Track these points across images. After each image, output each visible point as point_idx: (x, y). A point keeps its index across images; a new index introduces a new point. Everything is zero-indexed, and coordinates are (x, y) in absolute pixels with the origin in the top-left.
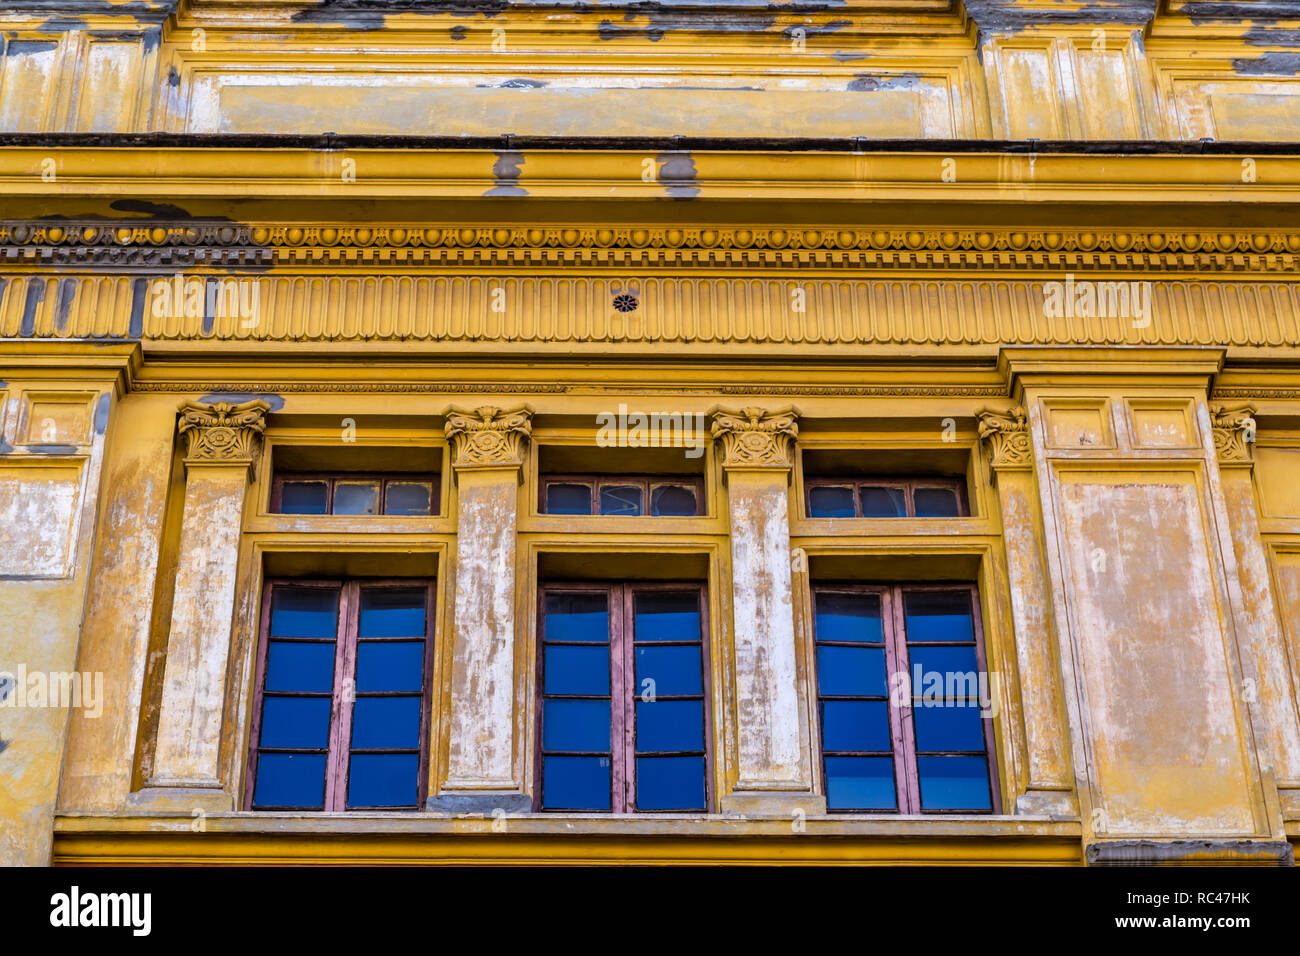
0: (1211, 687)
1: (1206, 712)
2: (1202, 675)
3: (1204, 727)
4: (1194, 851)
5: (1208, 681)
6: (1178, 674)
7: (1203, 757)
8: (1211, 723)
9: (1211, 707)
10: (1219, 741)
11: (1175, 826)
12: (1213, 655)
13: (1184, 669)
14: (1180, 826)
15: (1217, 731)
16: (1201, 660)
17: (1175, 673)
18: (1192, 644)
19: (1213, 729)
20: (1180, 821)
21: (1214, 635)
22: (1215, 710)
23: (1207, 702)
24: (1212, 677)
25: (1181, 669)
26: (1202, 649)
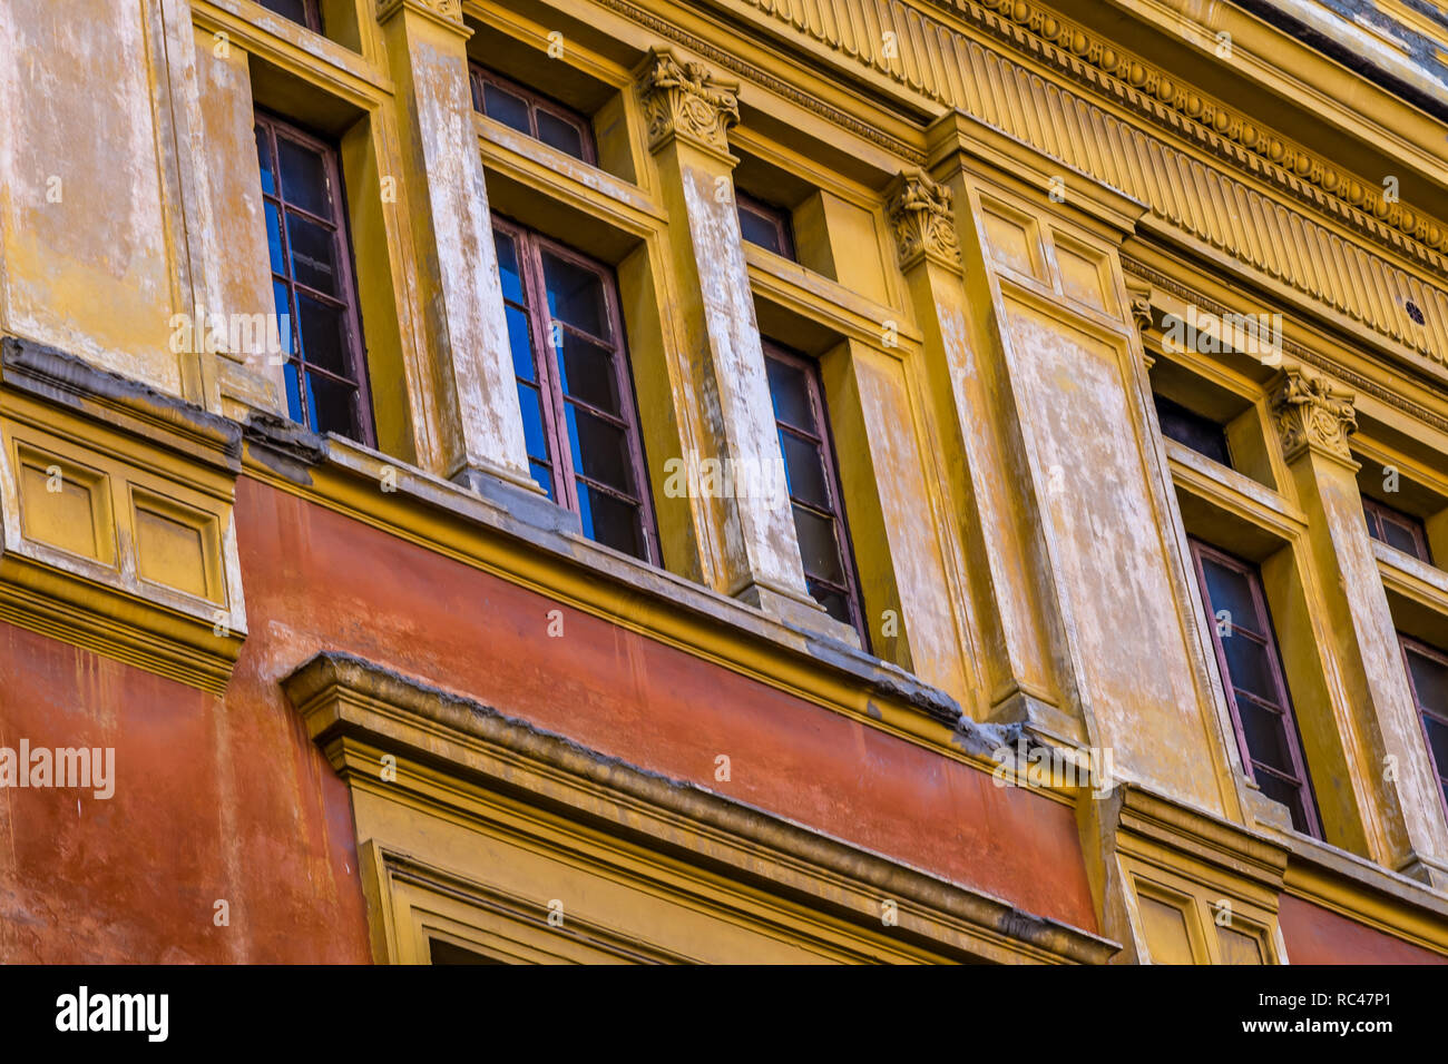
0: (137, 175)
1: (128, 208)
2: (127, 155)
3: (126, 227)
4: (134, 395)
5: (134, 166)
6: (99, 141)
7: (125, 268)
8: (136, 226)
9: (136, 203)
10: (143, 254)
11: (90, 351)
12: (140, 131)
13: (106, 136)
14: (95, 352)
15: (143, 240)
16: (126, 133)
17: (95, 137)
18: (115, 107)
19: (137, 233)
20: (96, 346)
21: (143, 105)
22: (141, 209)
23: (132, 194)
24: (138, 161)
25: (102, 135)
26: (128, 118)
